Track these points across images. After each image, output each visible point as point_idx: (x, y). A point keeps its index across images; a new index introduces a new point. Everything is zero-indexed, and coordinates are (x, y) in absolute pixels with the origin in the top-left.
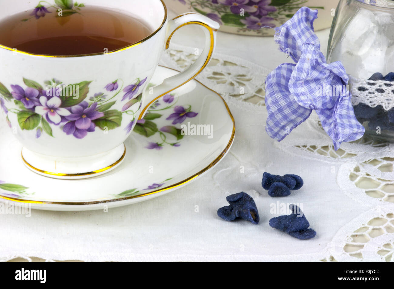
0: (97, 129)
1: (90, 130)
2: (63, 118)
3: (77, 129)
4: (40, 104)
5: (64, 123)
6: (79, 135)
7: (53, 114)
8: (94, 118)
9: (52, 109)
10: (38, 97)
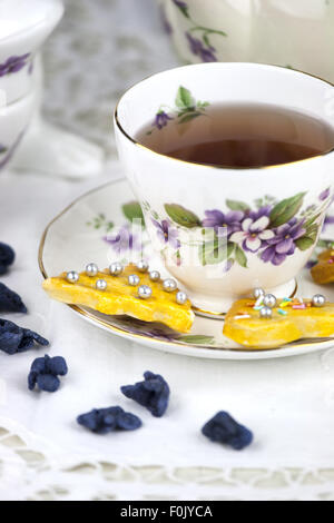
0: (297, 249)
1: (290, 253)
2: (264, 242)
3: (276, 254)
4: (241, 229)
5: (263, 249)
6: (277, 261)
7: (252, 238)
8: (297, 237)
9: (254, 233)
10: (241, 221)
